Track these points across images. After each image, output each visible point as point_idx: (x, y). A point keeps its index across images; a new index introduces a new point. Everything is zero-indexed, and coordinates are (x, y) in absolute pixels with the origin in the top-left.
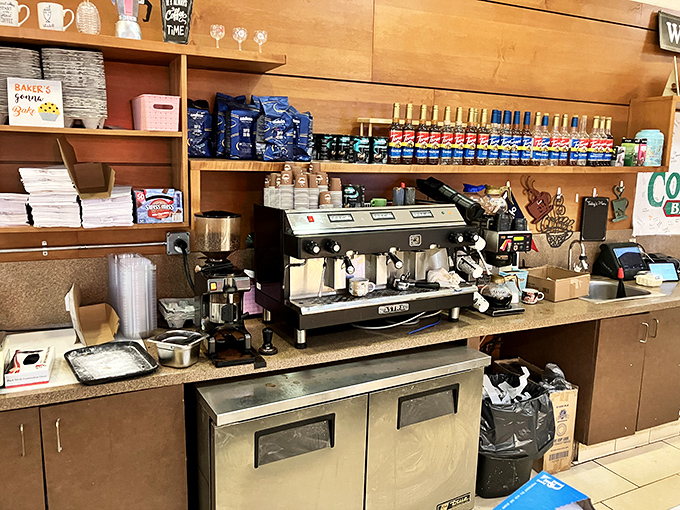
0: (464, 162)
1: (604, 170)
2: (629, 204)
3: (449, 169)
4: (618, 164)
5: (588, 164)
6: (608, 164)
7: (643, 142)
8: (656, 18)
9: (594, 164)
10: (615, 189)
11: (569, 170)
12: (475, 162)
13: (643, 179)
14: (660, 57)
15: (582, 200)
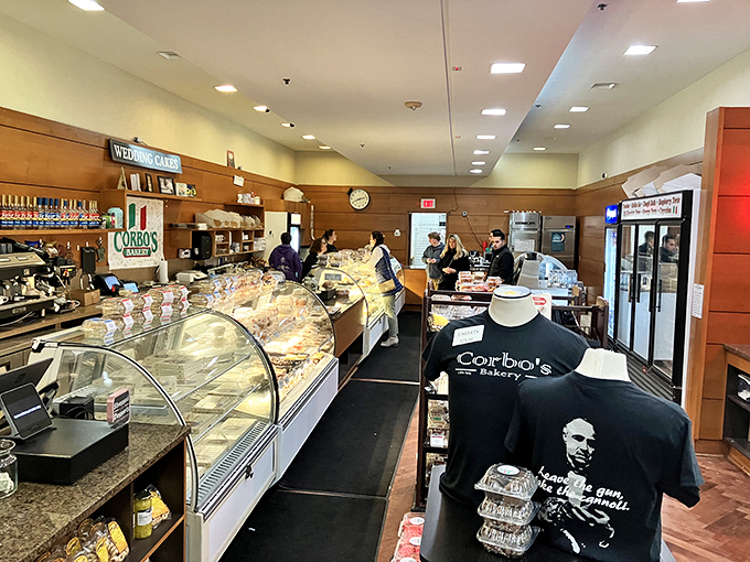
0: (27, 228)
1: (96, 231)
2: (106, 251)
3: (20, 232)
4: (103, 228)
5: (89, 228)
6: (98, 228)
7: (113, 215)
8: (108, 142)
9: (92, 228)
10: (98, 241)
11: (80, 231)
12: (32, 228)
13: (111, 235)
14: (112, 164)
15: (81, 249)
